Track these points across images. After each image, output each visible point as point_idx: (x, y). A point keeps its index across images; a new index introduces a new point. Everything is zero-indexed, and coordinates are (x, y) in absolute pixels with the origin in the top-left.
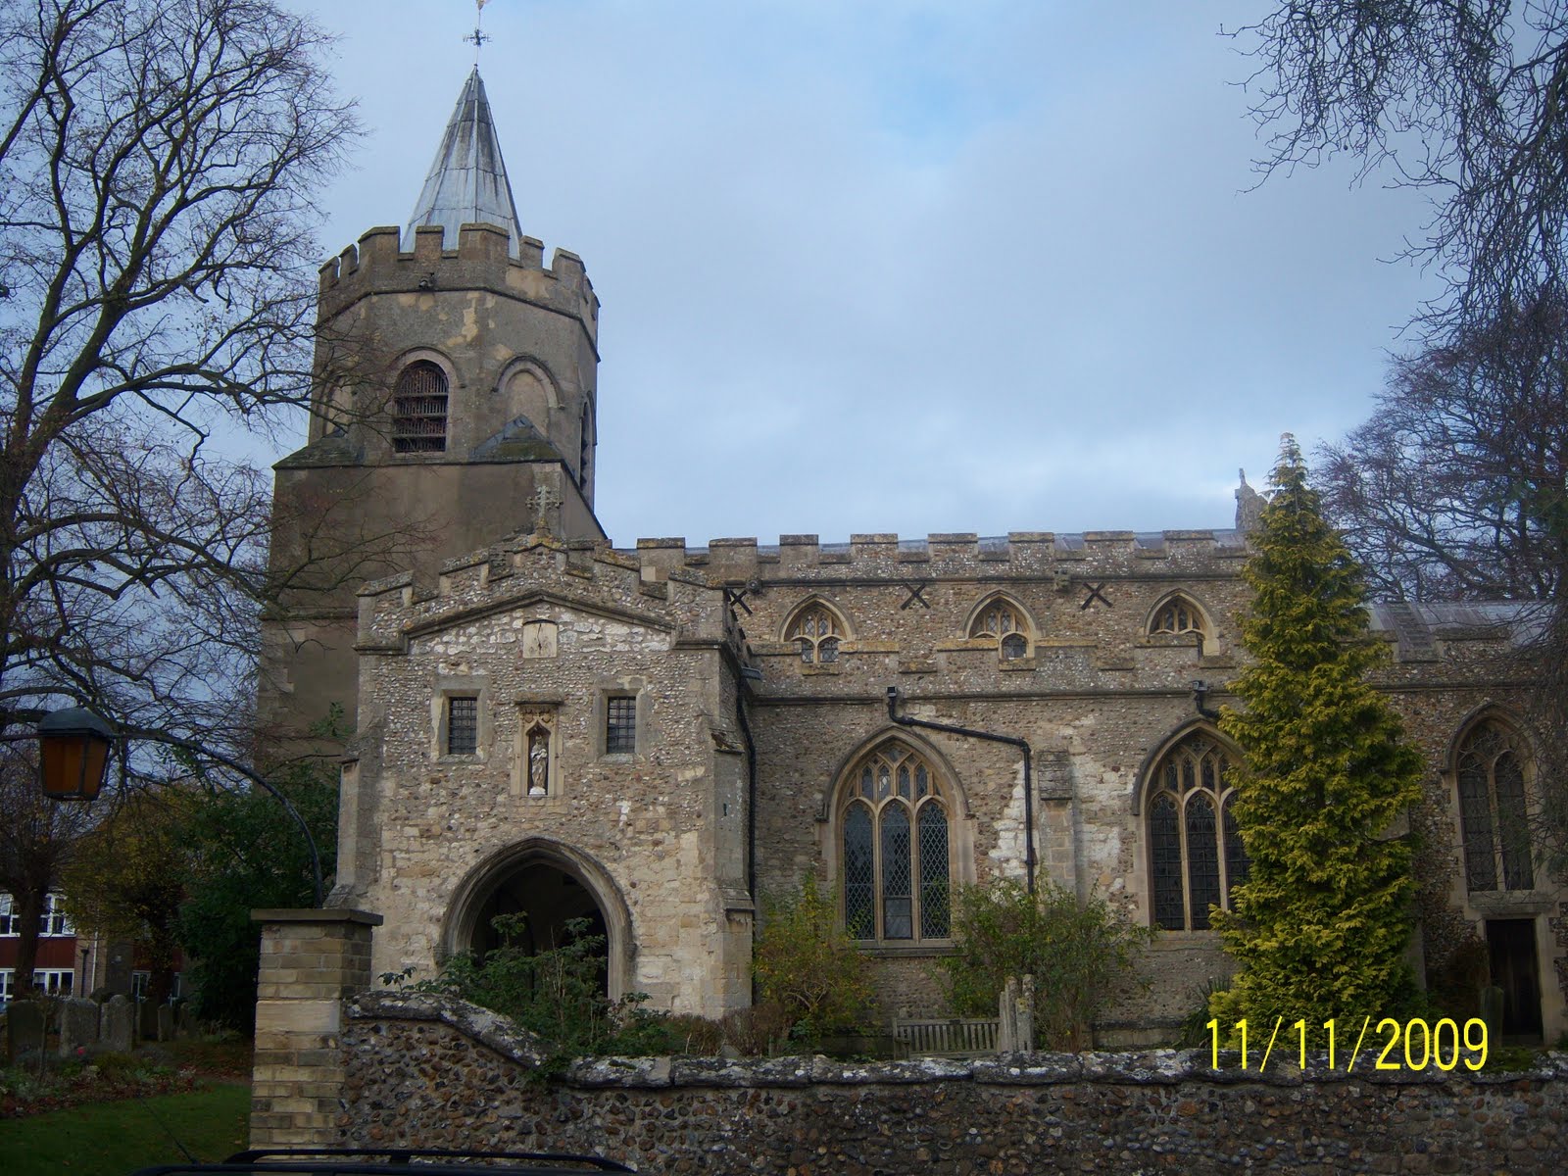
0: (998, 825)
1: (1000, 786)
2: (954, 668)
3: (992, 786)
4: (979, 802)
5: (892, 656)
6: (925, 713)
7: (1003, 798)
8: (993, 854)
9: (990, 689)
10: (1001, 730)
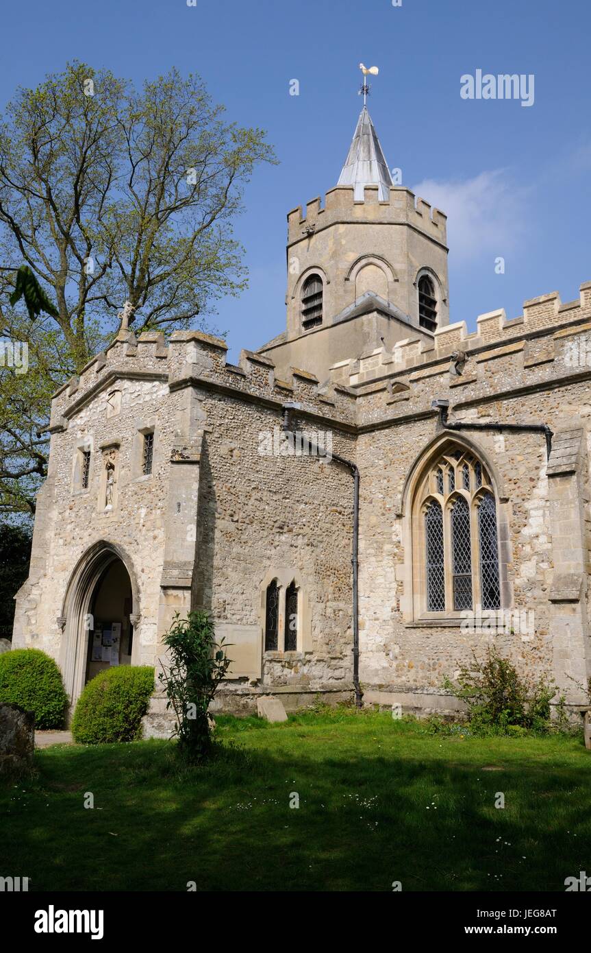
0: (527, 505)
1: (530, 470)
2: (489, 374)
3: (522, 470)
4: (513, 486)
5: (445, 375)
6: (469, 416)
7: (532, 480)
8: (525, 531)
9: (518, 386)
10: (528, 420)
